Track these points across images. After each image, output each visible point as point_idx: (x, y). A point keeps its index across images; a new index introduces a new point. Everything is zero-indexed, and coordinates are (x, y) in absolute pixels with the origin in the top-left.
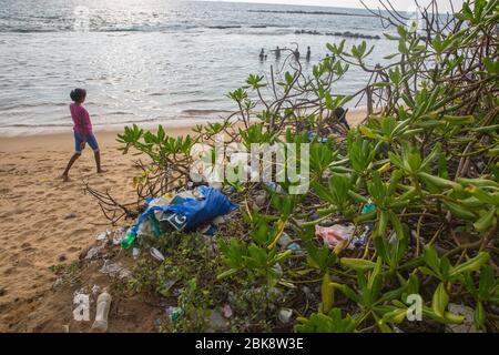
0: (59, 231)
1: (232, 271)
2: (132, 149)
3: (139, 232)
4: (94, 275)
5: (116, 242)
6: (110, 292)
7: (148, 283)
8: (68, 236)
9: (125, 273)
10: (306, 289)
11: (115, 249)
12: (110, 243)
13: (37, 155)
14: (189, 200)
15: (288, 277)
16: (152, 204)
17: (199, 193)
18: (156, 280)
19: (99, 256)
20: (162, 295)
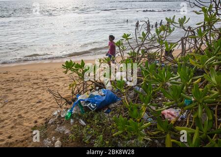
0: (34, 109)
1: (120, 132)
2: (70, 72)
3: (73, 111)
4: (53, 132)
5: (62, 116)
6: (60, 140)
7: (78, 136)
8: (38, 111)
9: (67, 132)
10: (156, 141)
11: (62, 120)
12: (60, 116)
13: (23, 73)
14: (97, 96)
15: (148, 135)
16: (80, 98)
17: (102, 92)
18: (82, 135)
19: (54, 123)
20: (85, 143)
